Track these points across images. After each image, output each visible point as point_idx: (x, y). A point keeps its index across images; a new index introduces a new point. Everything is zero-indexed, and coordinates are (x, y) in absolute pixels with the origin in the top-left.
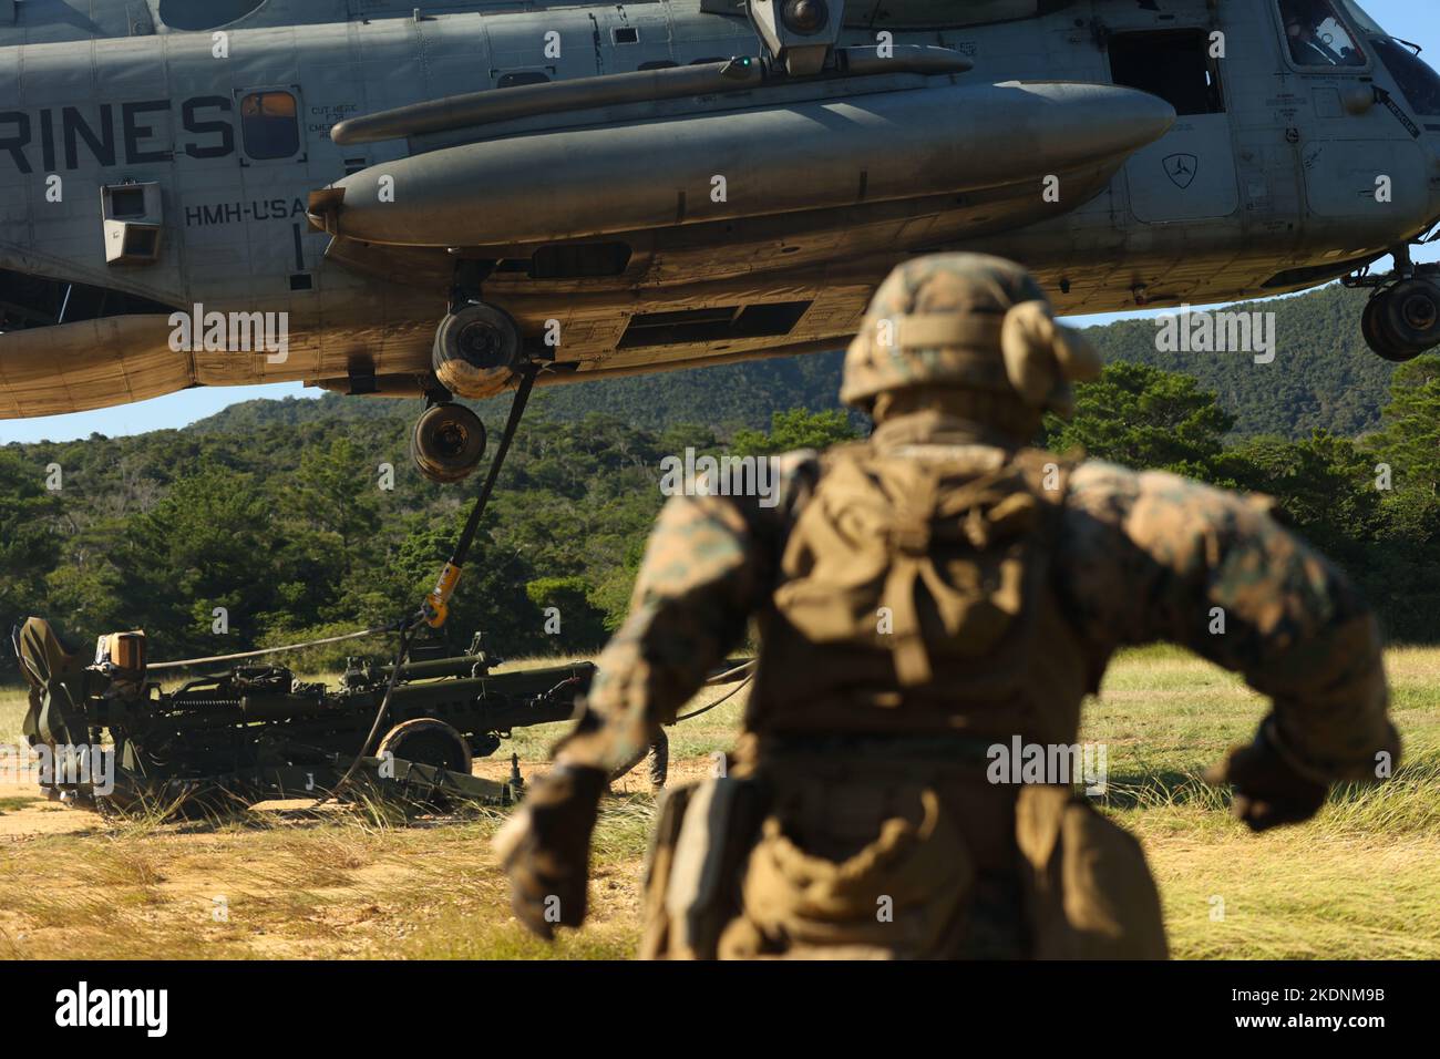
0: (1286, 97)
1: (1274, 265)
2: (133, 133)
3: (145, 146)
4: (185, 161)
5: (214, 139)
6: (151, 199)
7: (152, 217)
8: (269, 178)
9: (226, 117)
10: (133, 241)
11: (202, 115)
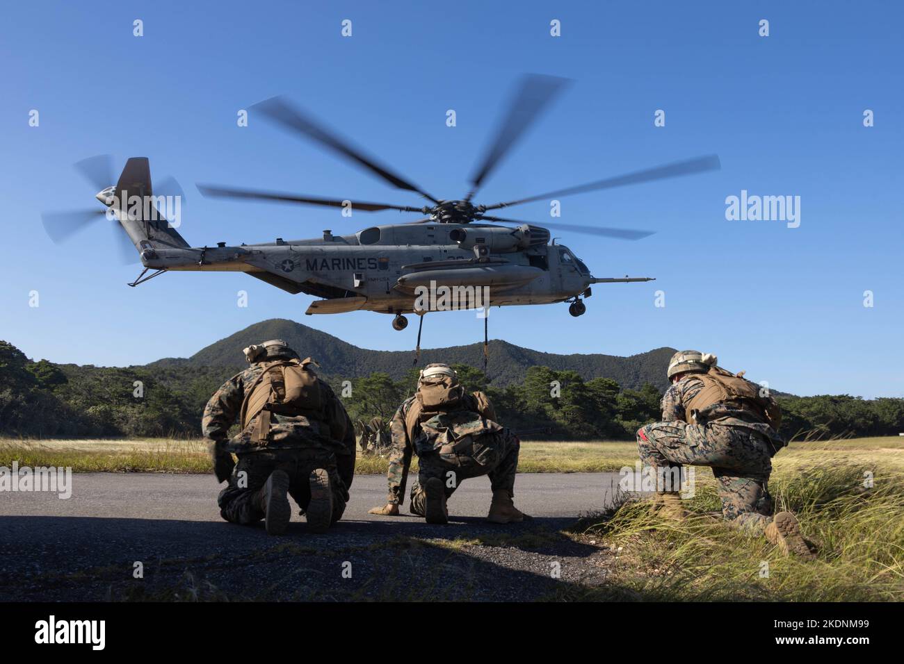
0: (559, 269)
1: (555, 298)
2: (359, 264)
3: (361, 266)
4: (368, 269)
5: (373, 266)
6: (363, 276)
7: (363, 280)
8: (383, 273)
9: (376, 262)
10: (361, 284)
11: (371, 261)
